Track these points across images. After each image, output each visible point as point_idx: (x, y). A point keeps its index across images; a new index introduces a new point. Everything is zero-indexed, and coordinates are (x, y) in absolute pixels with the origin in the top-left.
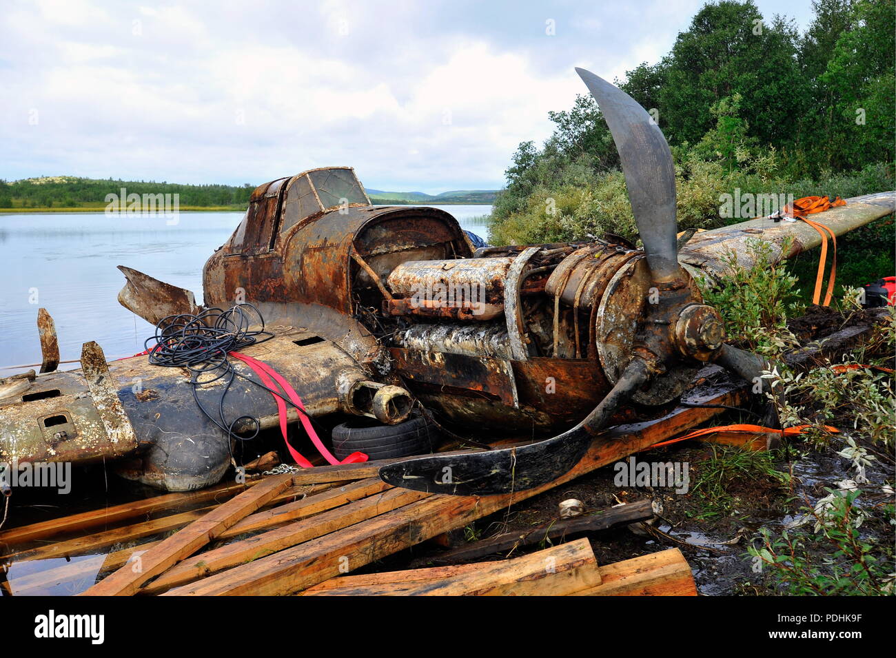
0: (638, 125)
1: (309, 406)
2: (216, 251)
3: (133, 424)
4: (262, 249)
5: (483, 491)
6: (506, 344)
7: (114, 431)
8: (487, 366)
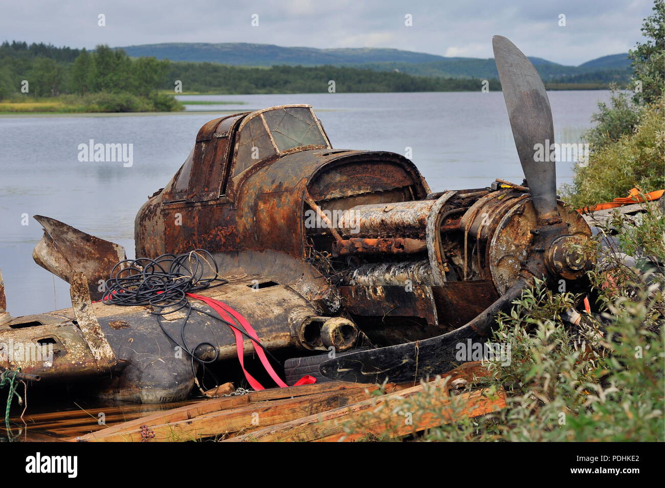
0: (529, 93)
1: (263, 339)
2: (150, 198)
3: (111, 346)
4: (211, 195)
5: (398, 379)
6: (429, 273)
7: (97, 350)
8: (415, 293)
